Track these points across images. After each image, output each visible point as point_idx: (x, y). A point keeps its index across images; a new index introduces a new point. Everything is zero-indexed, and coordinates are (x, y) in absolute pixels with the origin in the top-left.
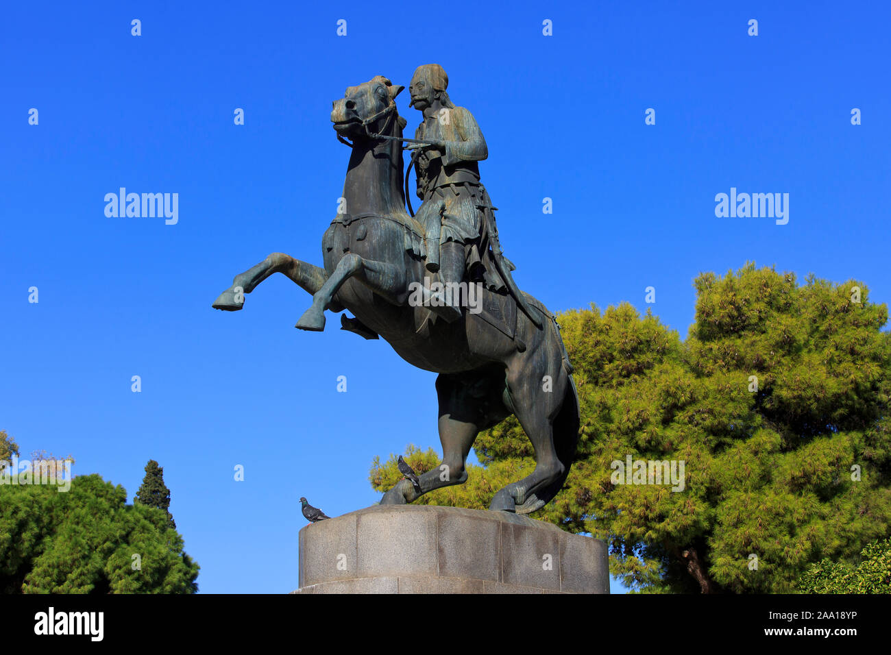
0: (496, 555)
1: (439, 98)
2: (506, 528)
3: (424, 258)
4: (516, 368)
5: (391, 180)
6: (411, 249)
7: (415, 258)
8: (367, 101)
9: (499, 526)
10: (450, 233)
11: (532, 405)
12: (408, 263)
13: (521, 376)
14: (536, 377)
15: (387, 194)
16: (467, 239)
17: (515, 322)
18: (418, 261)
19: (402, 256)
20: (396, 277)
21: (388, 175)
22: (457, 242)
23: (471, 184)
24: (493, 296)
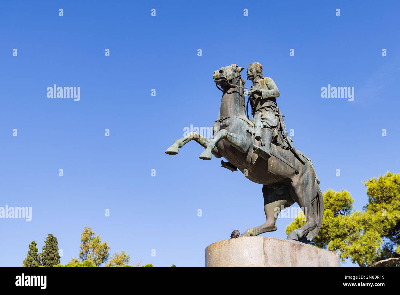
1: (259, 75)
2: (294, 245)
3: (254, 134)
4: (296, 180)
5: (239, 103)
6: (249, 130)
7: (251, 133)
8: (228, 72)
9: (291, 244)
10: (265, 124)
11: (303, 196)
12: (247, 136)
13: (298, 184)
14: (304, 184)
15: (238, 109)
16: (272, 126)
17: (294, 161)
18: (252, 135)
19: (245, 133)
20: (243, 140)
21: (238, 102)
22: (268, 127)
23: (273, 107)
24: (284, 151)
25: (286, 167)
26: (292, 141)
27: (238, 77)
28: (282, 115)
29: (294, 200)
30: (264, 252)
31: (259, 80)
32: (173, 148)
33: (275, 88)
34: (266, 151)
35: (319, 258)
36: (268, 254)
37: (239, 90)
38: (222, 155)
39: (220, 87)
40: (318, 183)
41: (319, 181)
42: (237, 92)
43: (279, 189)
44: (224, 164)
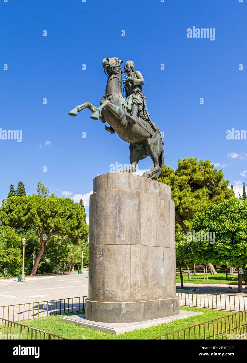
0: (144, 186)
1: (132, 70)
2: (147, 179)
3: (127, 108)
4: (150, 141)
5: (119, 86)
6: (124, 104)
7: (125, 107)
8: (112, 61)
9: (145, 179)
10: (134, 101)
11: (154, 151)
12: (123, 108)
13: (151, 143)
14: (155, 144)
15: (118, 90)
16: (139, 103)
17: (150, 129)
18: (126, 108)
19: (121, 106)
20: (119, 110)
21: (118, 84)
22: (136, 104)
23: (140, 92)
24: (144, 121)
25: (145, 132)
26: (150, 116)
27: (118, 67)
28: (145, 97)
29: (148, 154)
30: (129, 182)
31: (132, 73)
32: (74, 111)
33: (142, 79)
34: (134, 119)
35: (160, 188)
36: (131, 184)
37: (119, 76)
38: (106, 121)
39: (106, 72)
40: (163, 144)
41: (164, 143)
42: (117, 78)
43: (140, 146)
44: (107, 128)
